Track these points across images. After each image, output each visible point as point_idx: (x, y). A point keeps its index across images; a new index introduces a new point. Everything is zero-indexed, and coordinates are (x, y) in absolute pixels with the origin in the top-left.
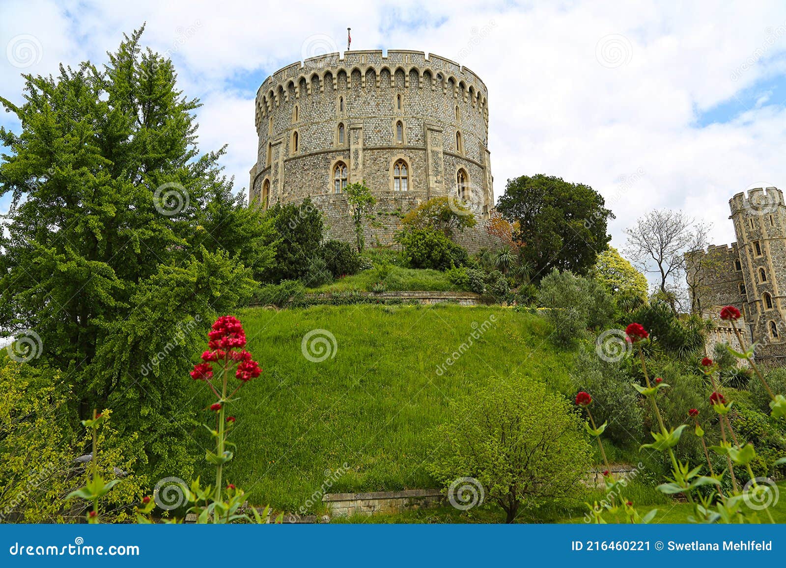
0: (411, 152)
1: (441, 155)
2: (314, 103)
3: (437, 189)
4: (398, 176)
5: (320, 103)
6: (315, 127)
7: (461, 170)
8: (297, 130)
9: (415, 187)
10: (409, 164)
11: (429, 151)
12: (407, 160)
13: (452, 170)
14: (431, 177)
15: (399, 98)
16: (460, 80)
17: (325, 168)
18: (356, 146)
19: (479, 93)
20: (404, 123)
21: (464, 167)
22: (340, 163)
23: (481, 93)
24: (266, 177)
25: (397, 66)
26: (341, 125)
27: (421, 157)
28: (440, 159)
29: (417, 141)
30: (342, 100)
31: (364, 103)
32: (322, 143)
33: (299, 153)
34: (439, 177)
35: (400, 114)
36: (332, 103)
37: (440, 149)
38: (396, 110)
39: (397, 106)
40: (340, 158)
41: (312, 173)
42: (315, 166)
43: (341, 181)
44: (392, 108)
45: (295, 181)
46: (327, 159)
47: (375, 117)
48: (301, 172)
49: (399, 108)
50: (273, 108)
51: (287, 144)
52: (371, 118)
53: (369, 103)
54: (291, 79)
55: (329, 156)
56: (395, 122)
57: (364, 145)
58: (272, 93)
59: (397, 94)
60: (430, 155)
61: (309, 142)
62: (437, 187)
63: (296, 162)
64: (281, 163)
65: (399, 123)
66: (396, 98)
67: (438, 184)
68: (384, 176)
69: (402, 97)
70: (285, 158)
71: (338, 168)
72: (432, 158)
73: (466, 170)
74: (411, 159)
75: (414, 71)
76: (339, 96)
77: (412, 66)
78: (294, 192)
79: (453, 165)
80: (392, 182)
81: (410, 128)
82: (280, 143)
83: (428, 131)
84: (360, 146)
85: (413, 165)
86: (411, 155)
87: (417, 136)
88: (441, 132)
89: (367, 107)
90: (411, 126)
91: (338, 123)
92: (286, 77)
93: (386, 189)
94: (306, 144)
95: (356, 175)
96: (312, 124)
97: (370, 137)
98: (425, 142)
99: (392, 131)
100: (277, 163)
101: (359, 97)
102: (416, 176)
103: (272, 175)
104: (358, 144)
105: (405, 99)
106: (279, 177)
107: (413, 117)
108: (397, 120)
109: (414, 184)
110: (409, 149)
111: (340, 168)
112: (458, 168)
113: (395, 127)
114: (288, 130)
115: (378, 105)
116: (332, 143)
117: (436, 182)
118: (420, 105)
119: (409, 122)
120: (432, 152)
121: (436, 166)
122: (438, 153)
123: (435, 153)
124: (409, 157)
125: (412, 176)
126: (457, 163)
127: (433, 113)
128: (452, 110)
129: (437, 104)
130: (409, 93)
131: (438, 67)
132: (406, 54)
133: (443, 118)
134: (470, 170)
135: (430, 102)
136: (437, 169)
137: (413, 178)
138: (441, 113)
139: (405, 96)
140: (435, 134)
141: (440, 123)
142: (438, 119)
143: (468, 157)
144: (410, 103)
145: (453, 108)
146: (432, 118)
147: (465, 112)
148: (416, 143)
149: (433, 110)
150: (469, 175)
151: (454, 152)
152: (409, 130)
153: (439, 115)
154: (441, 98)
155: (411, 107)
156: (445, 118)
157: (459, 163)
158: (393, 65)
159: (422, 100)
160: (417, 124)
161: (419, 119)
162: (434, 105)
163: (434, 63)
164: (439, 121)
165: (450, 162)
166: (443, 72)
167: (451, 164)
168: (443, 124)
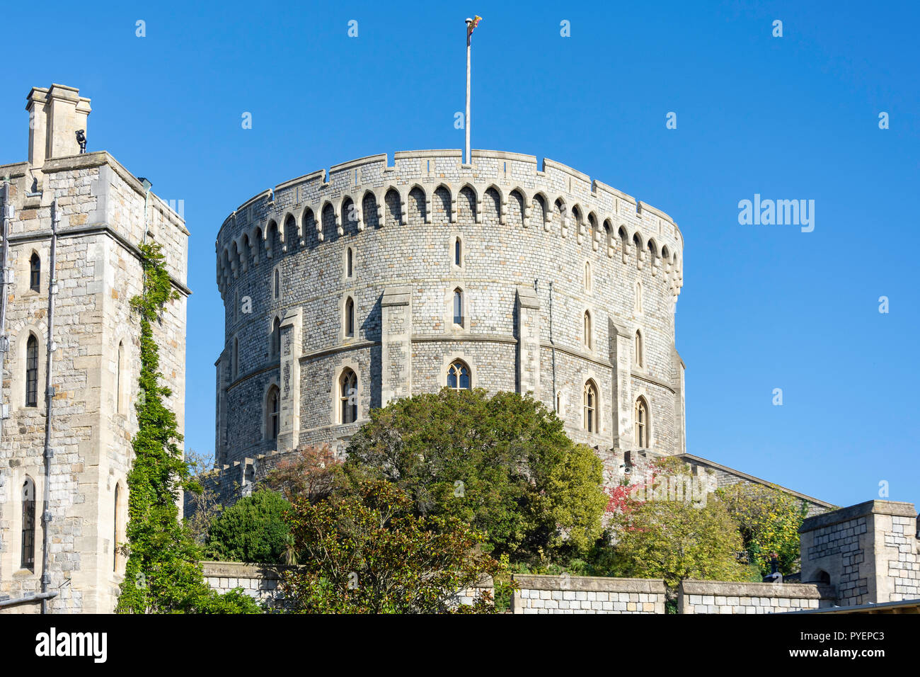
0: (361, 351)
1: (407, 347)
2: (250, 285)
6: (251, 329)
7: (457, 363)
9: (366, 413)
10: (358, 373)
11: (384, 346)
12: (355, 367)
13: (435, 368)
15: (349, 255)
16: (462, 184)
18: (287, 358)
20: (356, 300)
21: (461, 355)
25: (343, 195)
26: (278, 321)
28: (403, 356)
29: (374, 329)
30: (278, 277)
31: (304, 275)
34: (401, 392)
35: (350, 284)
36: (267, 282)
37: (405, 338)
38: (345, 278)
39: (346, 270)
40: (274, 380)
44: (340, 276)
47: (317, 298)
49: (350, 273)
53: (310, 275)
56: (343, 303)
59: (347, 247)
60: (385, 353)
65: (349, 302)
66: (345, 256)
68: (325, 402)
69: (355, 251)
72: (390, 357)
73: (469, 360)
75: (369, 198)
77: (366, 189)
79: (436, 358)
81: (363, 308)
83: (386, 308)
84: (292, 356)
85: (363, 375)
86: (362, 358)
87: (371, 318)
90: (364, 304)
91: (274, 318)
93: (326, 424)
96: (249, 323)
97: (311, 336)
98: (379, 330)
99: (339, 319)
102: (368, 394)
104: (289, 352)
105: (358, 255)
107: (367, 285)
109: (364, 409)
110: (359, 347)
112: (448, 360)
115: (321, 274)
118: (380, 259)
119: (363, 297)
120: (390, 346)
121: (395, 370)
122: (398, 345)
123: (395, 347)
124: (358, 361)
125: (362, 395)
126: (446, 351)
127: (403, 268)
128: (443, 250)
129: (411, 248)
130: (364, 241)
131: (409, 177)
132: (355, 168)
133: (423, 271)
134: (477, 359)
135: (399, 248)
136: (397, 376)
137: (362, 398)
138: (418, 264)
139: (358, 249)
140: (397, 312)
141: (416, 284)
142: (412, 278)
143: (476, 332)
144: (365, 260)
145: (446, 246)
146: (400, 278)
147: (479, 243)
148: (372, 332)
149: (403, 262)
150: (473, 368)
151: (442, 332)
152: (362, 311)
153: (415, 268)
154: (419, 234)
155: (366, 268)
156: (427, 271)
157: (450, 352)
158: (336, 195)
159: (383, 250)
160: (374, 298)
161: (378, 288)
162: (405, 252)
163: (403, 170)
164: (415, 280)
165: (430, 355)
166: (420, 183)
167: (432, 358)
168: (421, 284)
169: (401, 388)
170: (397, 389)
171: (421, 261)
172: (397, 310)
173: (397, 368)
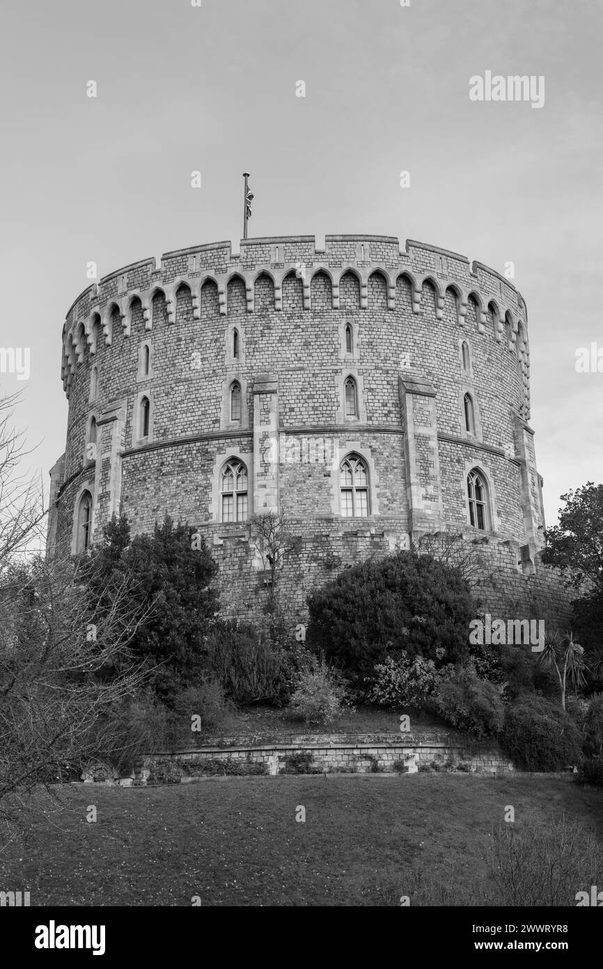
0: (374, 438)
1: (433, 444)
2: (180, 340)
3: (429, 512)
4: (349, 485)
5: (192, 340)
6: (182, 388)
7: (476, 470)
8: (147, 393)
9: (383, 507)
10: (371, 461)
11: (410, 436)
12: (366, 453)
13: (458, 472)
14: (413, 488)
15: (348, 330)
16: (470, 290)
17: (204, 472)
18: (265, 428)
19: (507, 314)
20: (360, 380)
21: (479, 464)
22: (234, 461)
23: (513, 311)
24: (85, 485)
25: (345, 266)
26: (236, 384)
27: (393, 448)
28: (430, 450)
29: (386, 415)
30: (236, 335)
31: (280, 341)
32: (198, 421)
33: (152, 439)
34: (431, 489)
35: (351, 361)
36: (216, 341)
37: (431, 431)
38: (343, 353)
39: (344, 345)
40: (234, 451)
41: (178, 481)
42: (183, 467)
43: (235, 495)
44: (336, 351)
45: (143, 496)
46: (207, 452)
47: (301, 369)
48: (156, 479)
49: (349, 348)
50: (98, 347)
51: (128, 422)
52: (294, 370)
53: (289, 342)
54: (136, 292)
55: (212, 446)
56: (341, 380)
57: (281, 424)
58: (97, 318)
59: (344, 322)
60: (412, 444)
61: (171, 419)
62: (427, 507)
63: (146, 459)
64: (116, 461)
65: (351, 380)
66: (342, 331)
67: (428, 503)
68: (320, 487)
69: (356, 328)
70: (123, 449)
71: (228, 470)
72: (417, 450)
73: (486, 471)
74: (373, 451)
75: (378, 275)
76: (231, 326)
77: (375, 266)
78: (142, 519)
79: (459, 461)
80: (336, 497)
81: (371, 390)
82: (114, 419)
83: (408, 395)
84: (273, 427)
85: (377, 464)
86: (375, 444)
87: (385, 405)
88: (433, 396)
89: (286, 348)
90: (372, 386)
91: (229, 382)
92: (126, 289)
93: (324, 512)
94: (165, 422)
95: (264, 486)
96: (178, 381)
97: (292, 410)
98: (402, 418)
99: (336, 397)
100: (108, 459)
101: (269, 328)
102: (386, 487)
103: (97, 483)
104: (268, 422)
105: (360, 333)
106: (110, 487)
107: (377, 368)
108: (345, 373)
109: (381, 503)
110: (369, 431)
111: (234, 470)
112: (469, 466)
113: (341, 389)
114: (128, 392)
115: (307, 344)
116: (217, 421)
117: (425, 498)
118: (391, 343)
119: (370, 378)
120: (417, 437)
121: (425, 465)
122: (427, 438)
123: (422, 440)
124: (371, 447)
125: (378, 487)
126: (467, 457)
127: (417, 358)
128: (454, 350)
129: (424, 339)
130: (369, 320)
131: (424, 267)
132: (362, 243)
133: (437, 366)
134: (493, 471)
135: (411, 337)
136: (427, 472)
137: (378, 490)
138: (432, 358)
139: (360, 327)
140: (422, 402)
141: (430, 378)
142: (427, 370)
143: (487, 443)
144: (371, 340)
145: (456, 347)
146: (415, 368)
147: (482, 354)
148: (384, 419)
149: (416, 352)
150: (490, 480)
151: (459, 435)
152: (370, 394)
153: (430, 361)
154: (431, 328)
155: (372, 349)
156: (441, 367)
157: (470, 458)
158: (337, 264)
159: (394, 334)
160: (385, 383)
161: (390, 372)
162: (418, 342)
163: (417, 258)
164: (430, 373)
165: (453, 457)
166: (435, 276)
167: (455, 461)
168: (436, 379)
169: (432, 487)
170: (428, 487)
171: (434, 355)
172: (422, 400)
173: (425, 464)
